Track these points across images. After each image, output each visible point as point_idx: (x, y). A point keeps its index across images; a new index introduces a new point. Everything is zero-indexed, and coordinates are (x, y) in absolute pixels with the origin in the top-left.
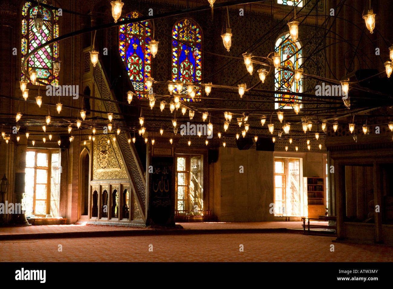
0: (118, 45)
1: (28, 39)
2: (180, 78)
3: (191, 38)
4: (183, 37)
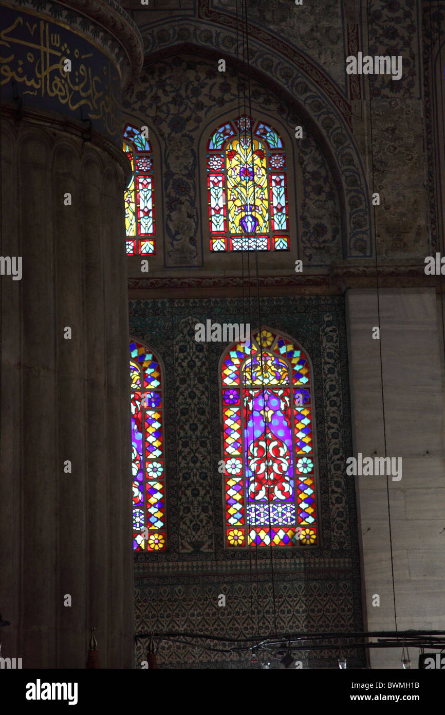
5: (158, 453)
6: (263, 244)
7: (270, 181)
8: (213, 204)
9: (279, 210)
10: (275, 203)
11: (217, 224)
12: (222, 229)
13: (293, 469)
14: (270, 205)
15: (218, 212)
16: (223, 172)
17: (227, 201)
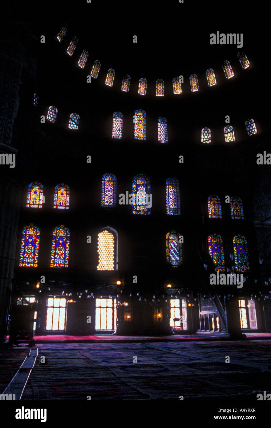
0: (208, 248)
1: (169, 249)
2: (239, 261)
3: (242, 242)
4: (238, 242)
5: (38, 248)
6: (63, 208)
7: (66, 196)
8: (55, 199)
9: (68, 202)
10: (67, 200)
11: (55, 203)
12: (56, 204)
13: (65, 252)
14: (66, 200)
15: (55, 201)
16: (57, 193)
17: (57, 199)
